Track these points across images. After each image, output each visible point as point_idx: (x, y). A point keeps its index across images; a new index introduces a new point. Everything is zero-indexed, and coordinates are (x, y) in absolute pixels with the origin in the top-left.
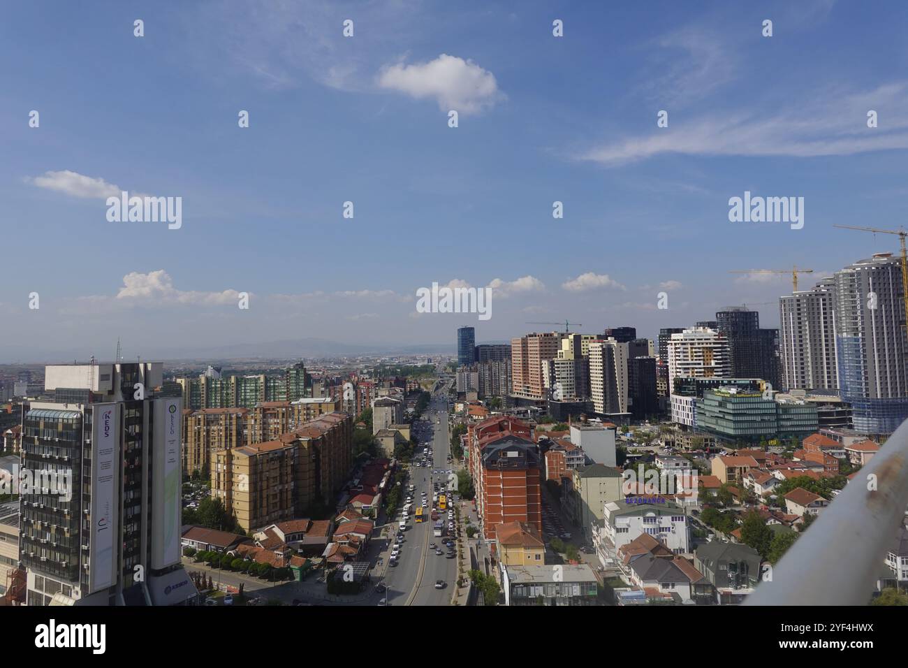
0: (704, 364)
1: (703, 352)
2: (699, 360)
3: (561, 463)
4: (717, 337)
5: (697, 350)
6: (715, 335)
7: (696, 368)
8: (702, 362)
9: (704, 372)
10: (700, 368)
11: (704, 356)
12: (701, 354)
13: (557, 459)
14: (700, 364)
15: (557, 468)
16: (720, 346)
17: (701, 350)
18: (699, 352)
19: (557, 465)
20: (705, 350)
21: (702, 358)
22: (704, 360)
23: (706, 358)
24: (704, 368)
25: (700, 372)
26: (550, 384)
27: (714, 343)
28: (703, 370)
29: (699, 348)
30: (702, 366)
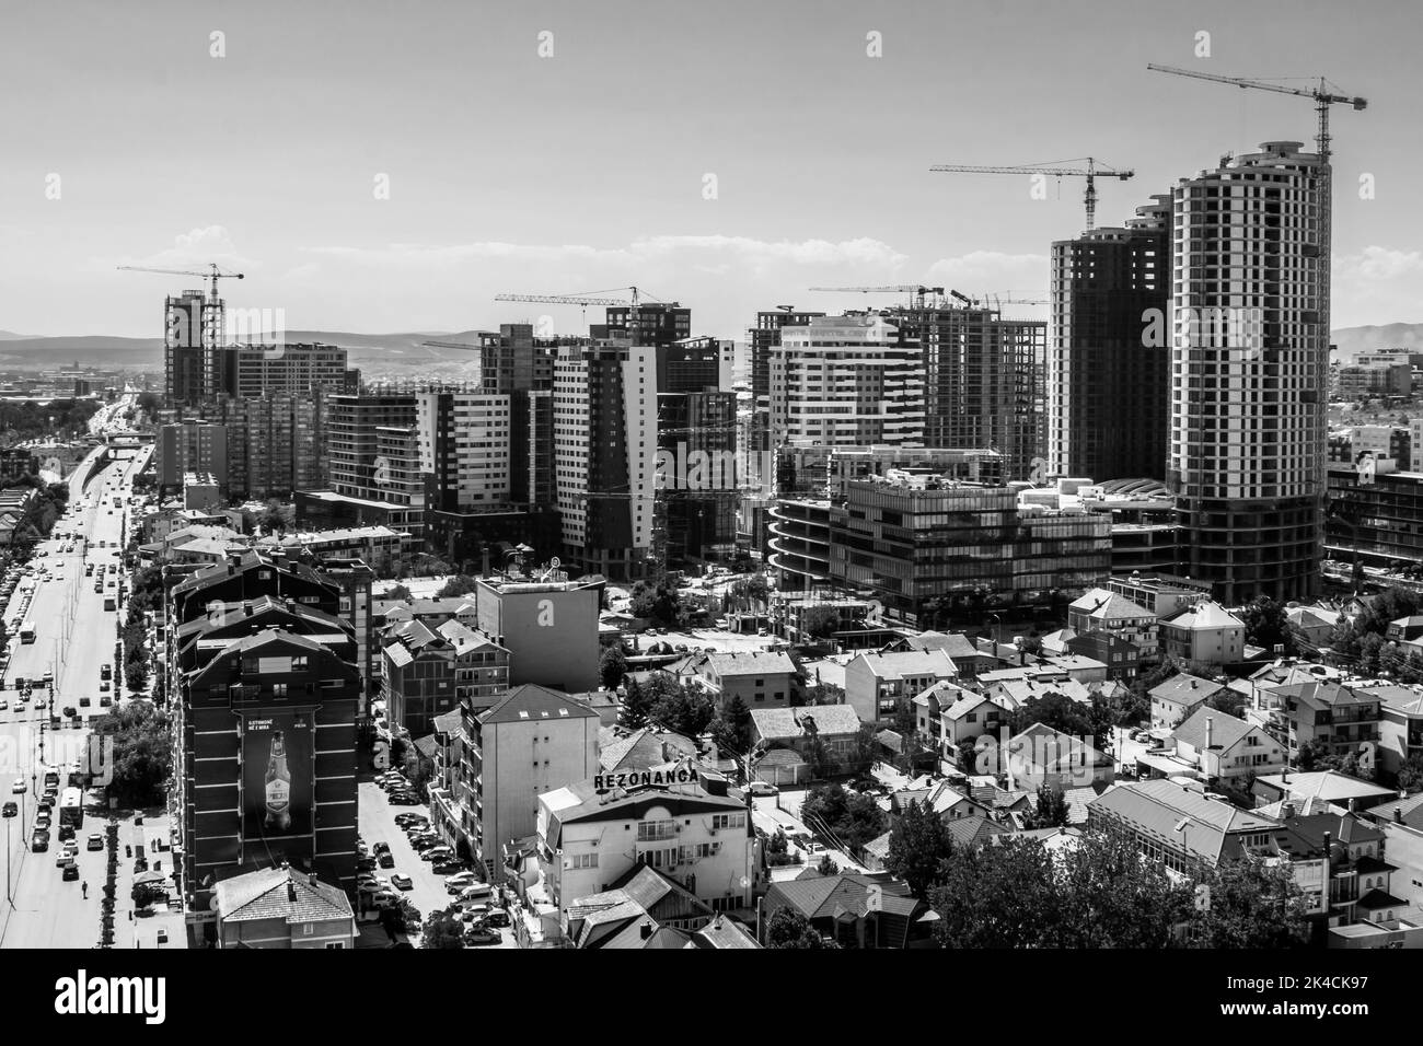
0: (859, 411)
1: (859, 378)
2: (848, 399)
3: (443, 685)
4: (895, 340)
5: (844, 373)
6: (890, 335)
7: (839, 422)
8: (853, 405)
9: (859, 432)
10: (848, 422)
11: (859, 389)
12: (852, 383)
13: (430, 674)
14: (846, 410)
15: (430, 700)
16: (902, 362)
17: (854, 373)
18: (848, 378)
19: (429, 691)
20: (864, 373)
21: (855, 394)
22: (859, 399)
23: (865, 394)
24: (859, 421)
25: (848, 433)
26: (437, 460)
27: (888, 356)
28: (854, 427)
29: (849, 368)
30: (853, 415)
